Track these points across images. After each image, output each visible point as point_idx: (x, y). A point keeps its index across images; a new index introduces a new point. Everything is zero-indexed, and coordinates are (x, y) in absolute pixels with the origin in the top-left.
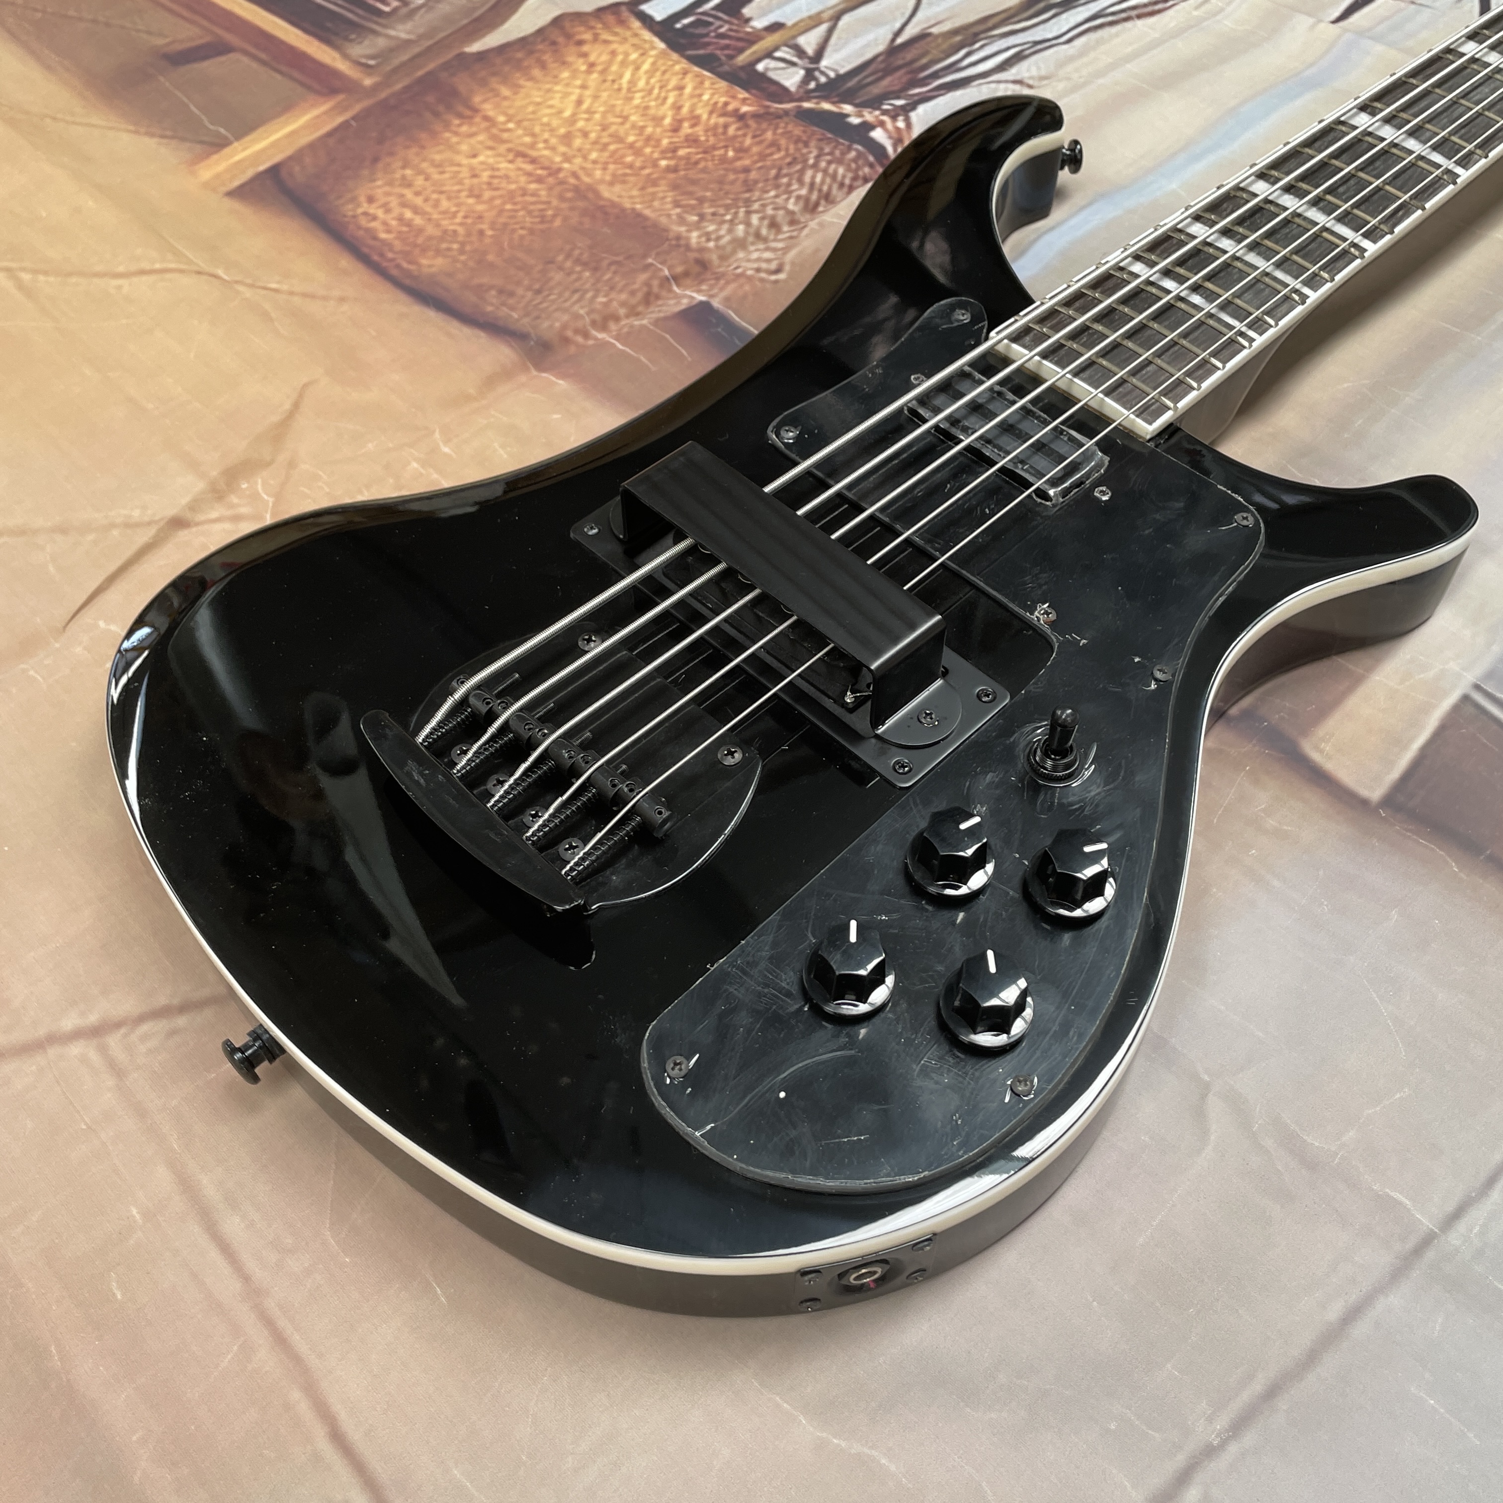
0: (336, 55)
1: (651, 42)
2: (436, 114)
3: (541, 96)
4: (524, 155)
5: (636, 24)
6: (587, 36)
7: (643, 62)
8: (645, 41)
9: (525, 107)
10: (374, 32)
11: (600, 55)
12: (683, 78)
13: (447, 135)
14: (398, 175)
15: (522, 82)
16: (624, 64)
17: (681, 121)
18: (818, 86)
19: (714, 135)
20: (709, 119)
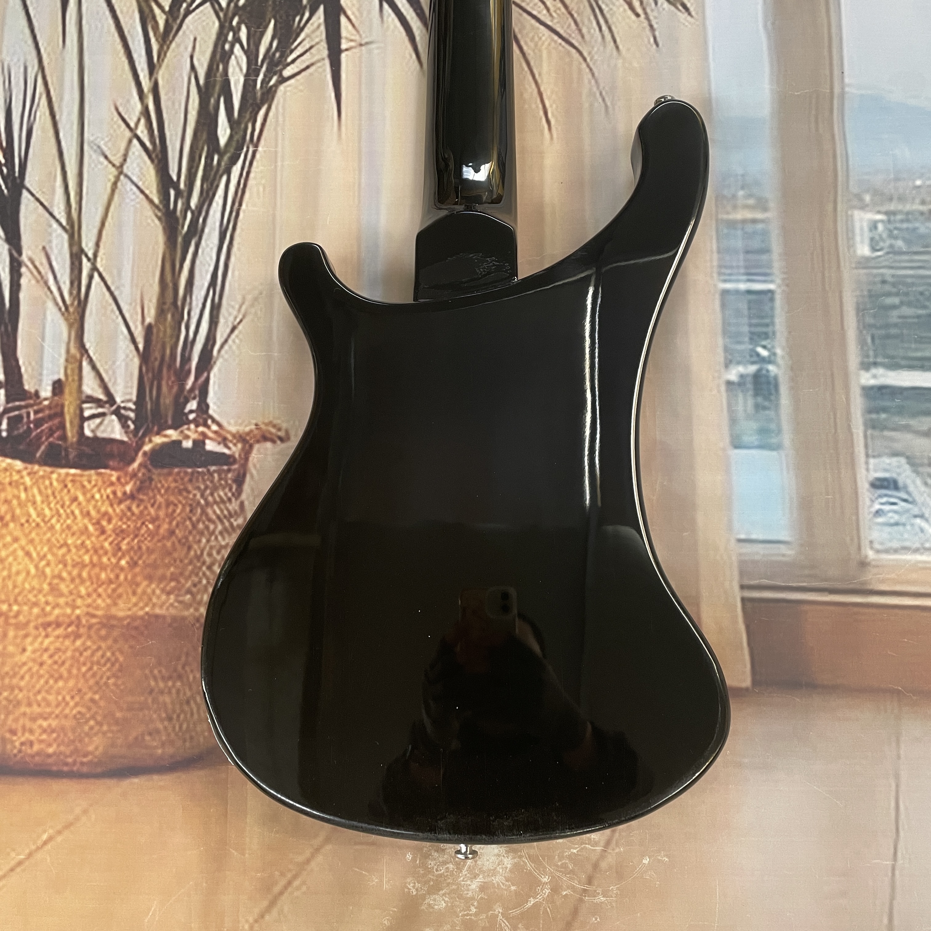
4: (49, 625)
17: (98, 523)
18: (133, 422)
19: (129, 519)
20: (114, 510)
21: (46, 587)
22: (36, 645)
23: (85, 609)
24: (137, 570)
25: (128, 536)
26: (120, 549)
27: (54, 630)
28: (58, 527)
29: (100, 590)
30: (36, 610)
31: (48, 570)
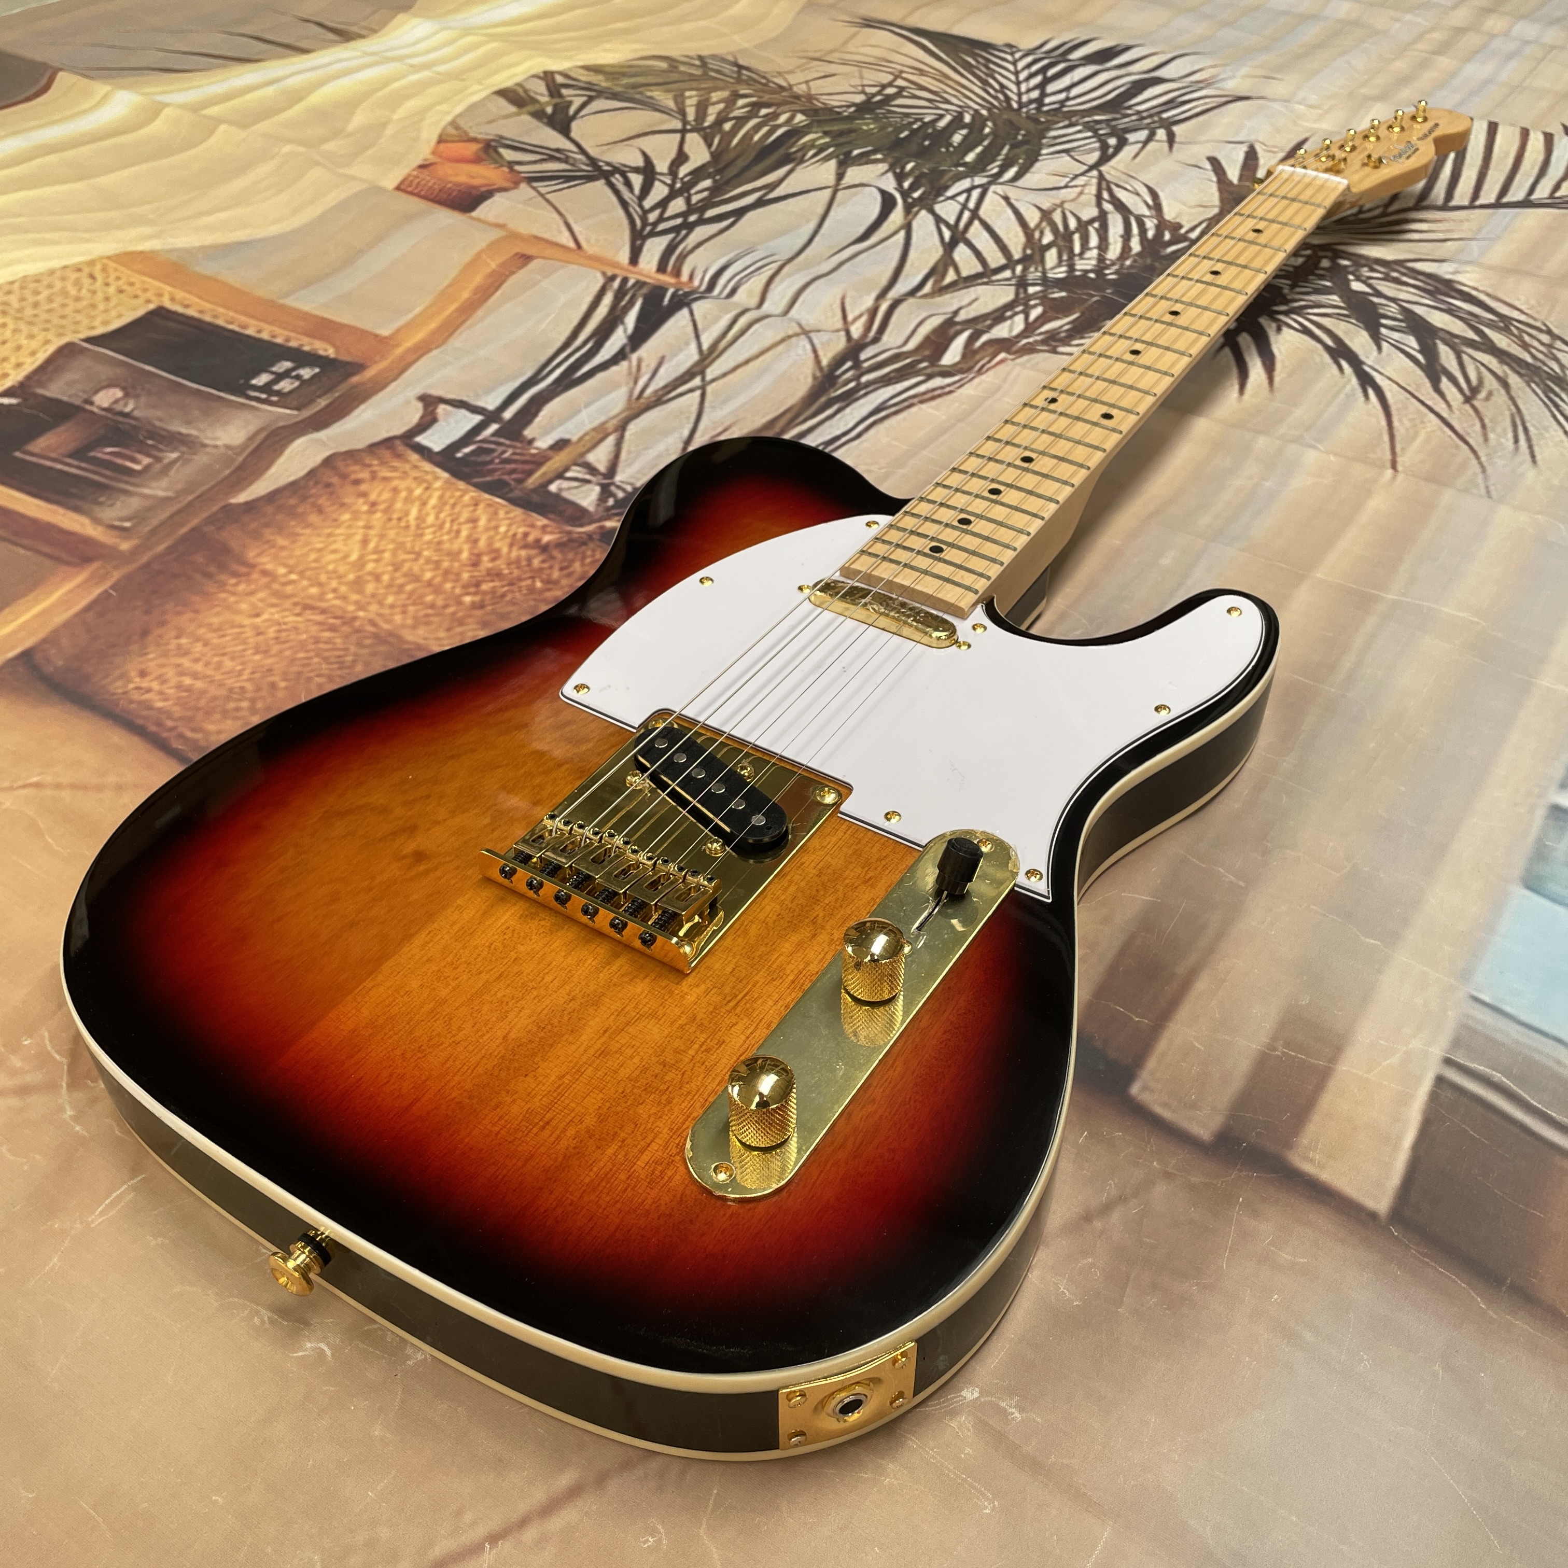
0: (85, 520)
1: (433, 473)
2: (209, 576)
3: (322, 542)
4: (312, 608)
5: (414, 457)
6: (365, 475)
7: (430, 497)
8: (427, 472)
9: (306, 555)
10: (125, 492)
11: (380, 494)
12: (474, 511)
13: (223, 595)
14: (172, 646)
15: (299, 530)
16: (408, 500)
17: (479, 555)
18: (616, 501)
19: (518, 568)
20: (510, 551)
21: (351, 577)
22: (276, 616)
23: (372, 616)
24: (479, 613)
25: (501, 580)
26: (478, 585)
27: (313, 614)
28: (428, 537)
29: (411, 609)
30: (314, 590)
31: (370, 566)
